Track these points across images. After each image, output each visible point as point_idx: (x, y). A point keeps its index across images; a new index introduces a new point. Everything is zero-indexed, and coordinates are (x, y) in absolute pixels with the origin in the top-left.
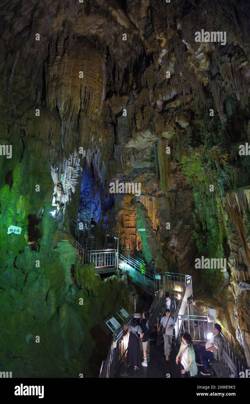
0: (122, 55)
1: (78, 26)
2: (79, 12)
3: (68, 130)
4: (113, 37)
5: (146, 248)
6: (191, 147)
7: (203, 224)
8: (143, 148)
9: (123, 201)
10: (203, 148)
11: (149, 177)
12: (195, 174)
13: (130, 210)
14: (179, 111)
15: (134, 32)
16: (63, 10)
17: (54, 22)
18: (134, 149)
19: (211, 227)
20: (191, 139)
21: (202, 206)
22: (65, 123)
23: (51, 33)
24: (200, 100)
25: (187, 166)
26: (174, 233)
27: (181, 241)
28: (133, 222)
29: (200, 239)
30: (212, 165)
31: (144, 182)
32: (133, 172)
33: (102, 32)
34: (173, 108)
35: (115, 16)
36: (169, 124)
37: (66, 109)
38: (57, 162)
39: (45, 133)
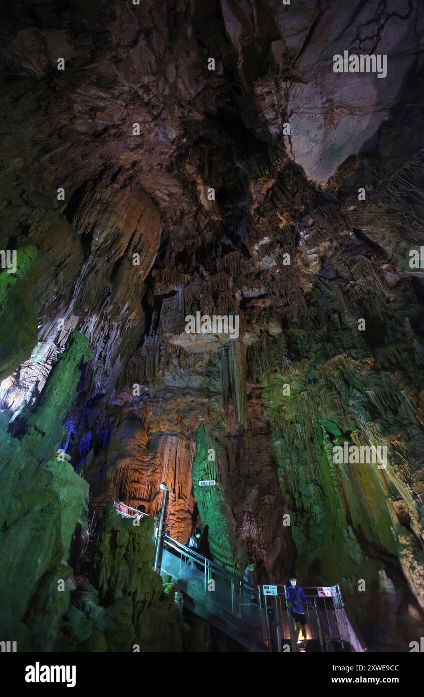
0: (182, 236)
1: (147, 177)
2: (159, 164)
3: (97, 272)
4: (178, 213)
5: (219, 524)
6: (288, 360)
7: (296, 496)
8: (197, 351)
9: (132, 439)
10: (307, 363)
11: (193, 404)
12: (283, 406)
13: (145, 460)
14: (268, 313)
15: (212, 218)
16: (142, 151)
17: (125, 154)
18: (181, 349)
19: (311, 501)
20: (286, 349)
21: (292, 464)
22: (96, 259)
23: (114, 161)
24: (301, 306)
25: (273, 391)
26: (244, 512)
27: (263, 527)
28: (146, 487)
29: (298, 524)
30: (327, 385)
31: (183, 411)
32: (164, 389)
33: (167, 202)
34: (260, 307)
35: (198, 191)
36: (257, 322)
37: (106, 242)
38: (44, 316)
39: (58, 255)
